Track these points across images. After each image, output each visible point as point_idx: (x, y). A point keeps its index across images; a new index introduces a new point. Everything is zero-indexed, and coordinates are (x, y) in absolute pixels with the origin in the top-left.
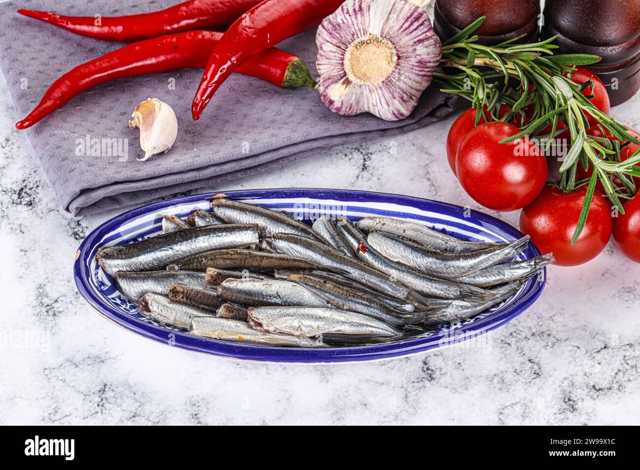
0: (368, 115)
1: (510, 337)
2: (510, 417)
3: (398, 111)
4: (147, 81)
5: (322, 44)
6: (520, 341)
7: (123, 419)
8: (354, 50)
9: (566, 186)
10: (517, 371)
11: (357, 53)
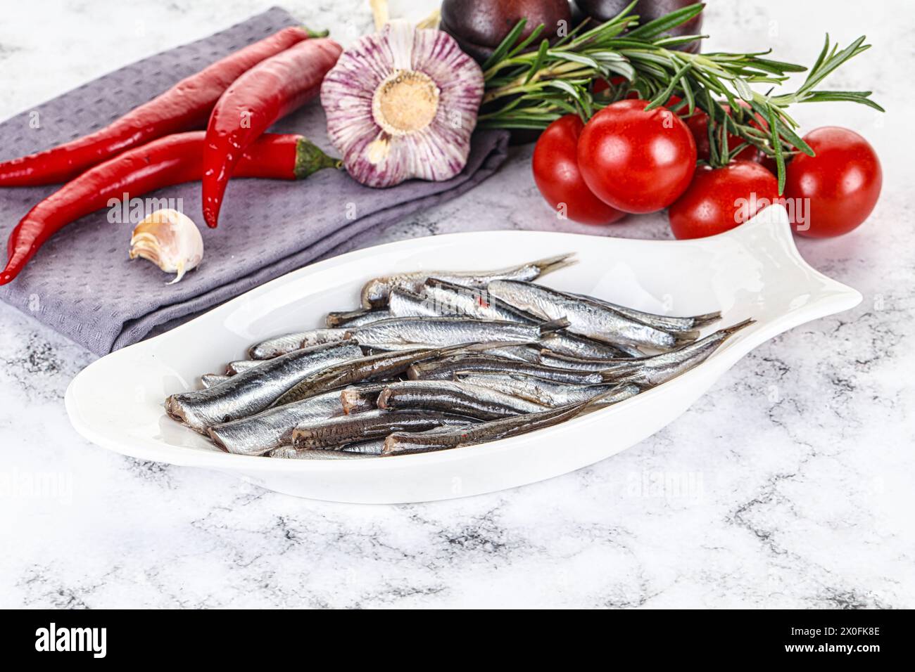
0: (415, 180)
2: (784, 416)
3: (455, 159)
5: (338, 100)
7: (330, 542)
8: (382, 97)
9: (720, 158)
10: (759, 373)
11: (386, 99)
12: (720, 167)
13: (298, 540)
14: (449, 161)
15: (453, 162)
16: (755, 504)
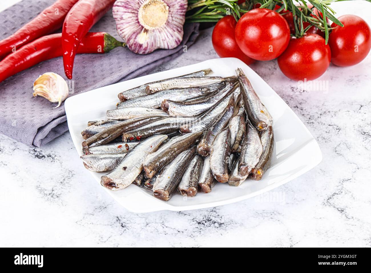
1: (310, 120)
4: (24, 75)
6: (317, 120)
7: (143, 228)
10: (327, 132)
11: (144, 13)
12: (300, 37)
13: (127, 227)
14: (175, 40)
15: (177, 40)
16: (335, 195)
